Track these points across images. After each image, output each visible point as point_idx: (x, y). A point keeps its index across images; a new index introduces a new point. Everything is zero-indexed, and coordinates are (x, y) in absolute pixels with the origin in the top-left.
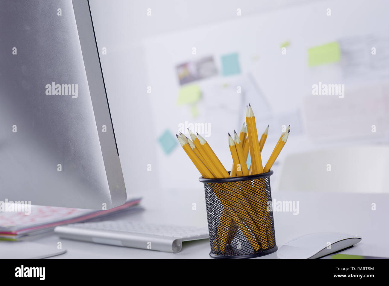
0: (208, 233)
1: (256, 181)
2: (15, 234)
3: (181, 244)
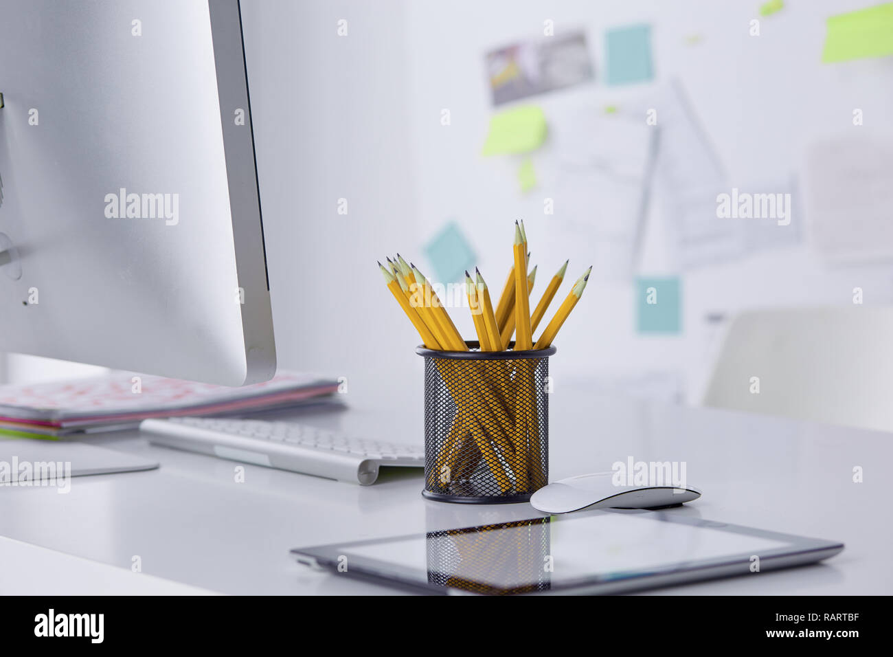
0: (423, 455)
1: (521, 363)
2: (57, 426)
3: (376, 470)
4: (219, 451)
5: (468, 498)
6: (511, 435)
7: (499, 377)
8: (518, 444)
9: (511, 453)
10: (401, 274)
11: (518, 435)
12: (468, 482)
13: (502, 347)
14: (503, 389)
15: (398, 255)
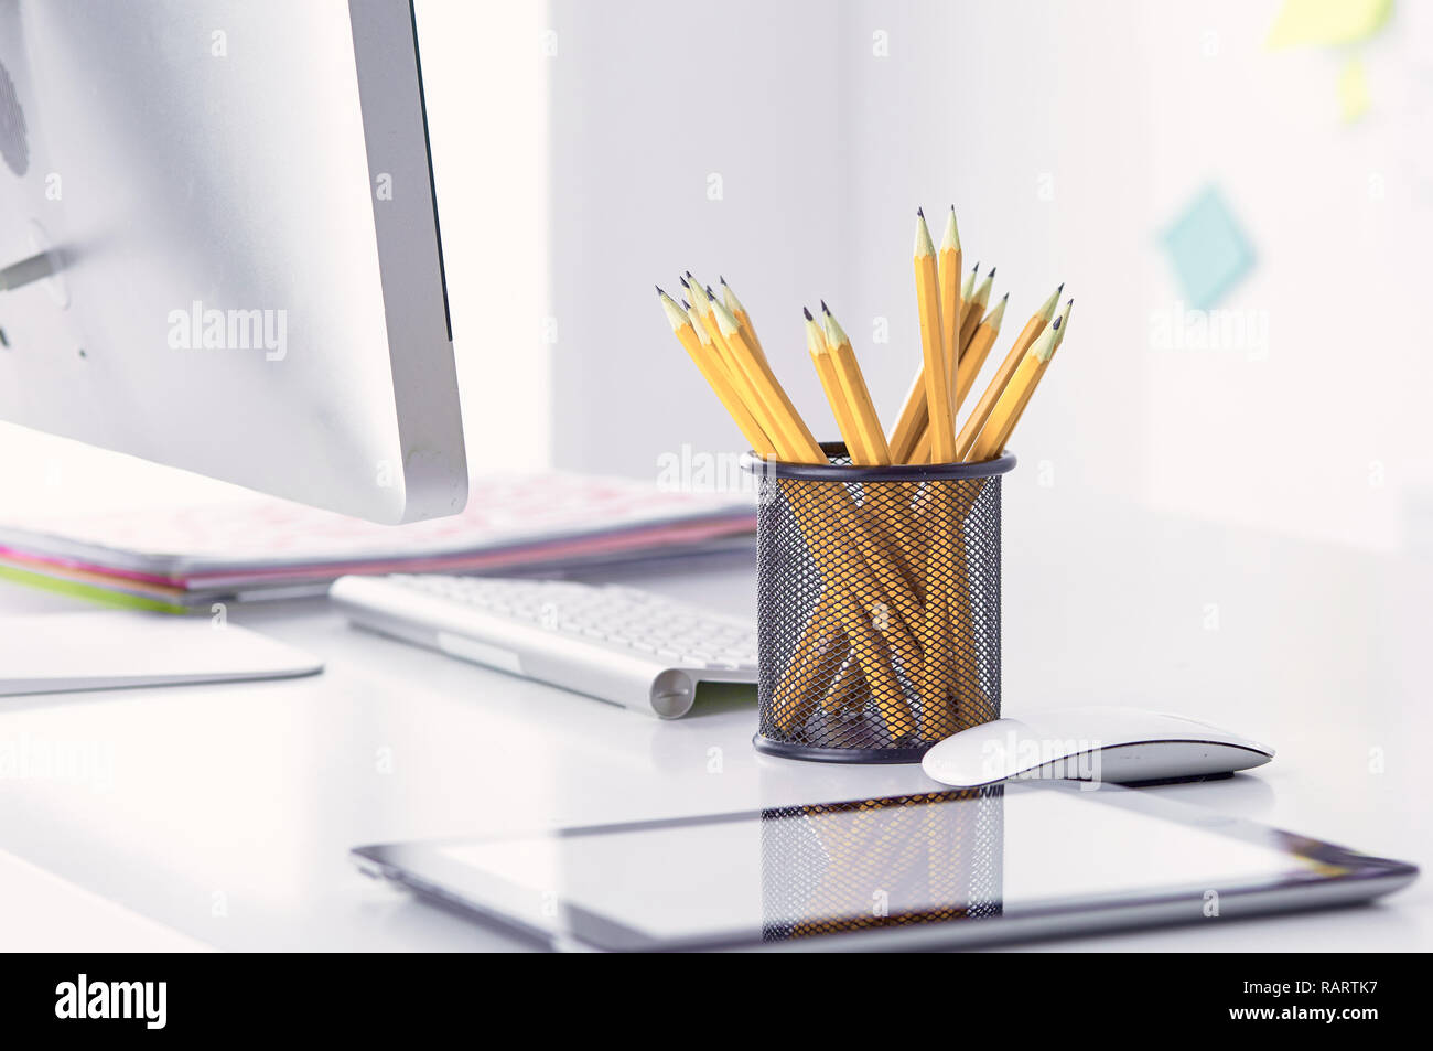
2: (181, 587)
3: (690, 689)
4: (446, 642)
5: (838, 751)
6: (915, 625)
7: (892, 521)
8: (929, 642)
9: (915, 661)
10: (696, 312)
11: (930, 624)
12: (860, 717)
13: (888, 458)
14: (899, 535)
15: (689, 275)
